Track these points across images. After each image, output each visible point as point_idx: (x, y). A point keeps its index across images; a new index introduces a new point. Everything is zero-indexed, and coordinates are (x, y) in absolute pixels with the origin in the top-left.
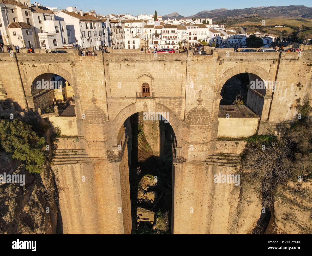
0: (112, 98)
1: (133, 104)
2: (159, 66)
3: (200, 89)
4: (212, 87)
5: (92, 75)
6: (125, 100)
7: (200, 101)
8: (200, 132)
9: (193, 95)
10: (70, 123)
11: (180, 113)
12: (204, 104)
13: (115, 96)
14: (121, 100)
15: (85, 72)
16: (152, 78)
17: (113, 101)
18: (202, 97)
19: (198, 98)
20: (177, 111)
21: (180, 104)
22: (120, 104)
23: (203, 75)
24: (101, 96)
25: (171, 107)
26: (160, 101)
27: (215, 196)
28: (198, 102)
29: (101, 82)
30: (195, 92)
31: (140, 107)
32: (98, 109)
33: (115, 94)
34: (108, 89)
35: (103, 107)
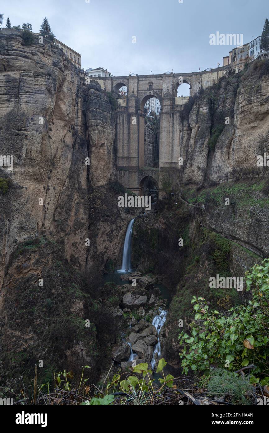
1: (146, 92)
2: (155, 79)
3: (168, 86)
5: (134, 82)
6: (144, 91)
7: (168, 90)
10: (124, 101)
11: (162, 95)
12: (169, 91)
14: (142, 91)
15: (131, 81)
16: (153, 83)
17: (140, 91)
18: (169, 89)
20: (160, 95)
21: (162, 92)
22: (142, 93)
24: (136, 90)
26: (155, 91)
27: (174, 127)
29: (136, 84)
30: (166, 87)
31: (148, 93)
32: (134, 94)
33: (140, 89)
34: (138, 87)
35: (136, 93)
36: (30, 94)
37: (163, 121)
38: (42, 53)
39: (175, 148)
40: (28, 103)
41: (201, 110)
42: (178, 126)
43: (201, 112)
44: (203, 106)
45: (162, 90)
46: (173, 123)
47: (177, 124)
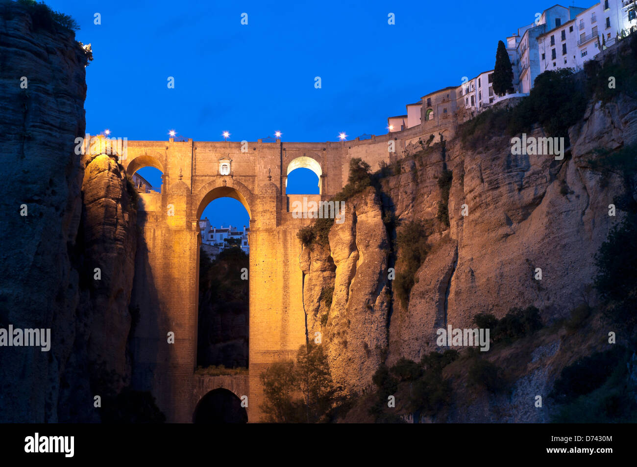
0: (197, 176)
1: (214, 181)
2: (235, 151)
3: (269, 167)
4: (278, 166)
5: (182, 156)
6: (207, 178)
7: (270, 178)
8: (270, 201)
9: (263, 173)
12: (273, 180)
13: (199, 174)
14: (203, 178)
15: (176, 153)
16: (231, 161)
17: (197, 178)
18: (271, 174)
19: (268, 175)
20: (250, 187)
21: (254, 181)
22: (203, 181)
23: (270, 157)
24: (187, 174)
25: (246, 184)
26: (236, 179)
28: (268, 179)
29: (188, 161)
30: (265, 170)
31: (219, 183)
32: (184, 183)
33: (198, 172)
34: (193, 168)
35: (188, 182)
36: (50, 129)
37: (259, 249)
38: (62, 52)
39: (290, 312)
40: (47, 145)
41: (361, 218)
42: (298, 259)
43: (362, 222)
44: (366, 208)
45: (254, 176)
46: (286, 255)
47: (295, 256)
